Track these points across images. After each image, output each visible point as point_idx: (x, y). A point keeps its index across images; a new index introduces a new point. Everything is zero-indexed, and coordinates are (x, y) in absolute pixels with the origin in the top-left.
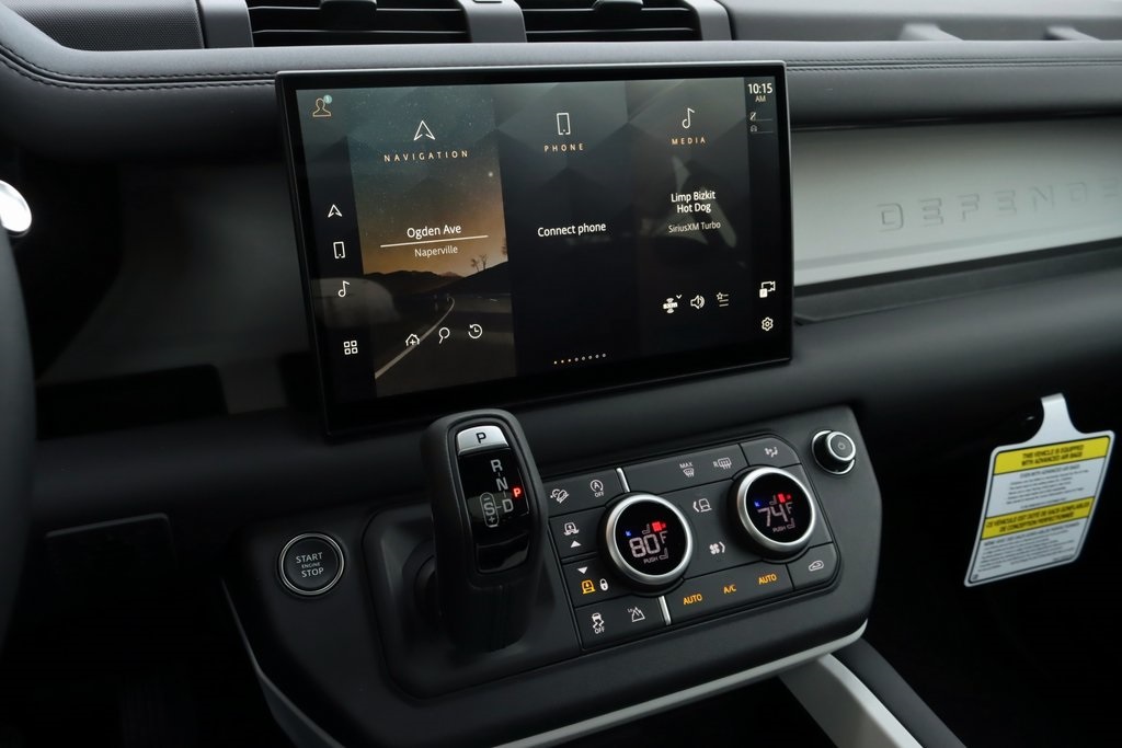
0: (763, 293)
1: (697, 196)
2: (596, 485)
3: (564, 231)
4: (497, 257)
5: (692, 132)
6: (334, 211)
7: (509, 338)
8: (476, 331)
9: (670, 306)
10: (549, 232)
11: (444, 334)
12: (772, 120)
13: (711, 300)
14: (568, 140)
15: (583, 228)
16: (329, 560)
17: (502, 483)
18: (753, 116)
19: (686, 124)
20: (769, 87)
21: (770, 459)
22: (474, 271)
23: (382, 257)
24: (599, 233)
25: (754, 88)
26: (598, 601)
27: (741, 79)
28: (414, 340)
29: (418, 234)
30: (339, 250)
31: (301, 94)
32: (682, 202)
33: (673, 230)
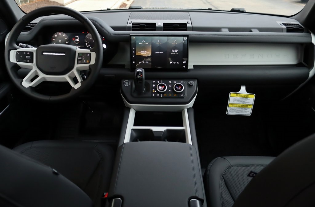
0: (184, 63)
1: (175, 50)
2: (158, 82)
3: (158, 53)
4: (150, 55)
5: (175, 43)
6: (134, 48)
7: (151, 64)
8: (147, 62)
9: (171, 63)
10: (156, 53)
11: (144, 62)
12: (186, 42)
13: (176, 63)
14: (160, 43)
15: (160, 53)
16: (129, 83)
17: (140, 75)
18: (184, 41)
19: (175, 42)
20: (186, 38)
21: (181, 83)
22: (147, 56)
23: (138, 54)
24: (162, 53)
25: (184, 38)
26: (154, 93)
27: (183, 37)
28: (140, 62)
29: (142, 51)
30: (134, 52)
31: (132, 37)
32: (173, 51)
33: (172, 54)
